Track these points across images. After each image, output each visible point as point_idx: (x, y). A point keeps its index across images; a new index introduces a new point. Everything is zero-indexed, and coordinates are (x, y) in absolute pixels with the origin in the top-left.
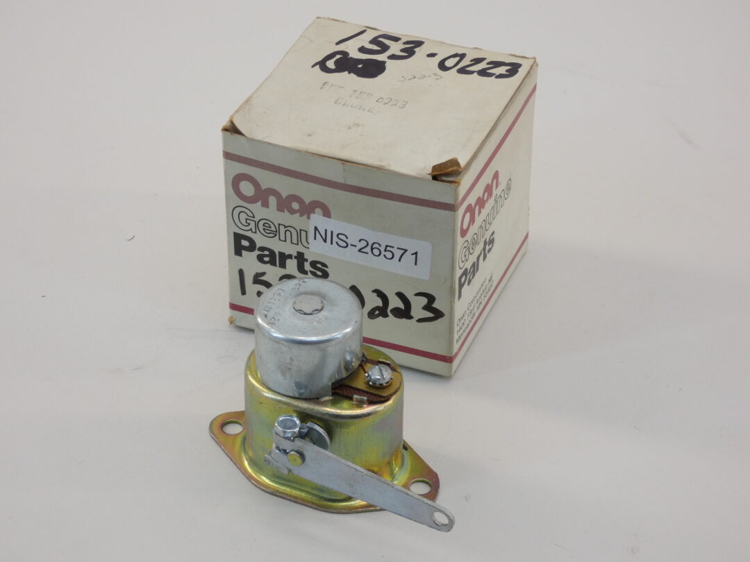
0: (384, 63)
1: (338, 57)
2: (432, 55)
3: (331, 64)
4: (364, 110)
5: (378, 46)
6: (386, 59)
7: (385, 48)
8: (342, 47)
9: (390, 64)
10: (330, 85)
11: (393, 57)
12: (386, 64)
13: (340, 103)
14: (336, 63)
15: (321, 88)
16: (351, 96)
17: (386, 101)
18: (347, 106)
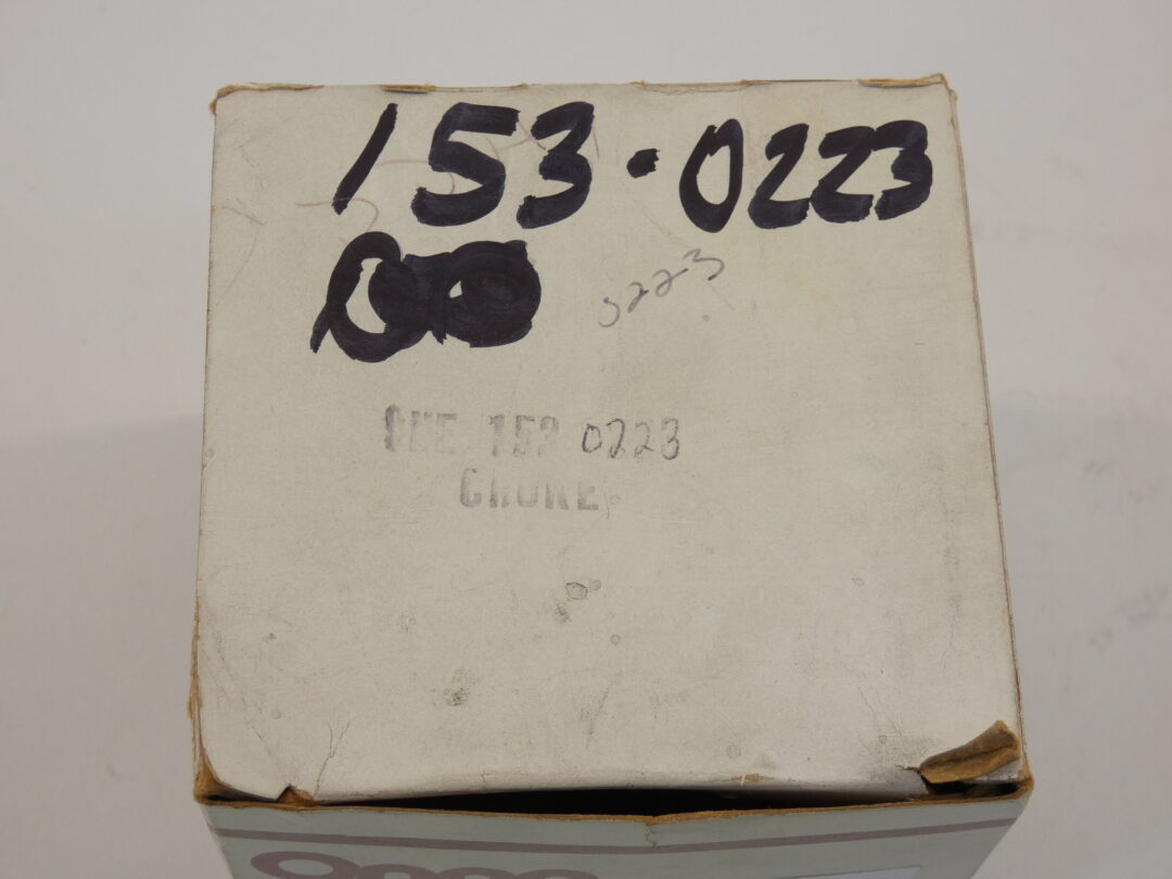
0: (518, 248)
1: (370, 266)
2: (643, 163)
3: (362, 312)
4: (565, 506)
5: (466, 174)
6: (514, 232)
7: (490, 175)
8: (359, 220)
9: (546, 247)
10: (408, 416)
11: (535, 213)
12: (533, 255)
13: (478, 500)
14: (377, 296)
15: (389, 444)
16: (495, 453)
17: (610, 437)
18: (505, 504)
